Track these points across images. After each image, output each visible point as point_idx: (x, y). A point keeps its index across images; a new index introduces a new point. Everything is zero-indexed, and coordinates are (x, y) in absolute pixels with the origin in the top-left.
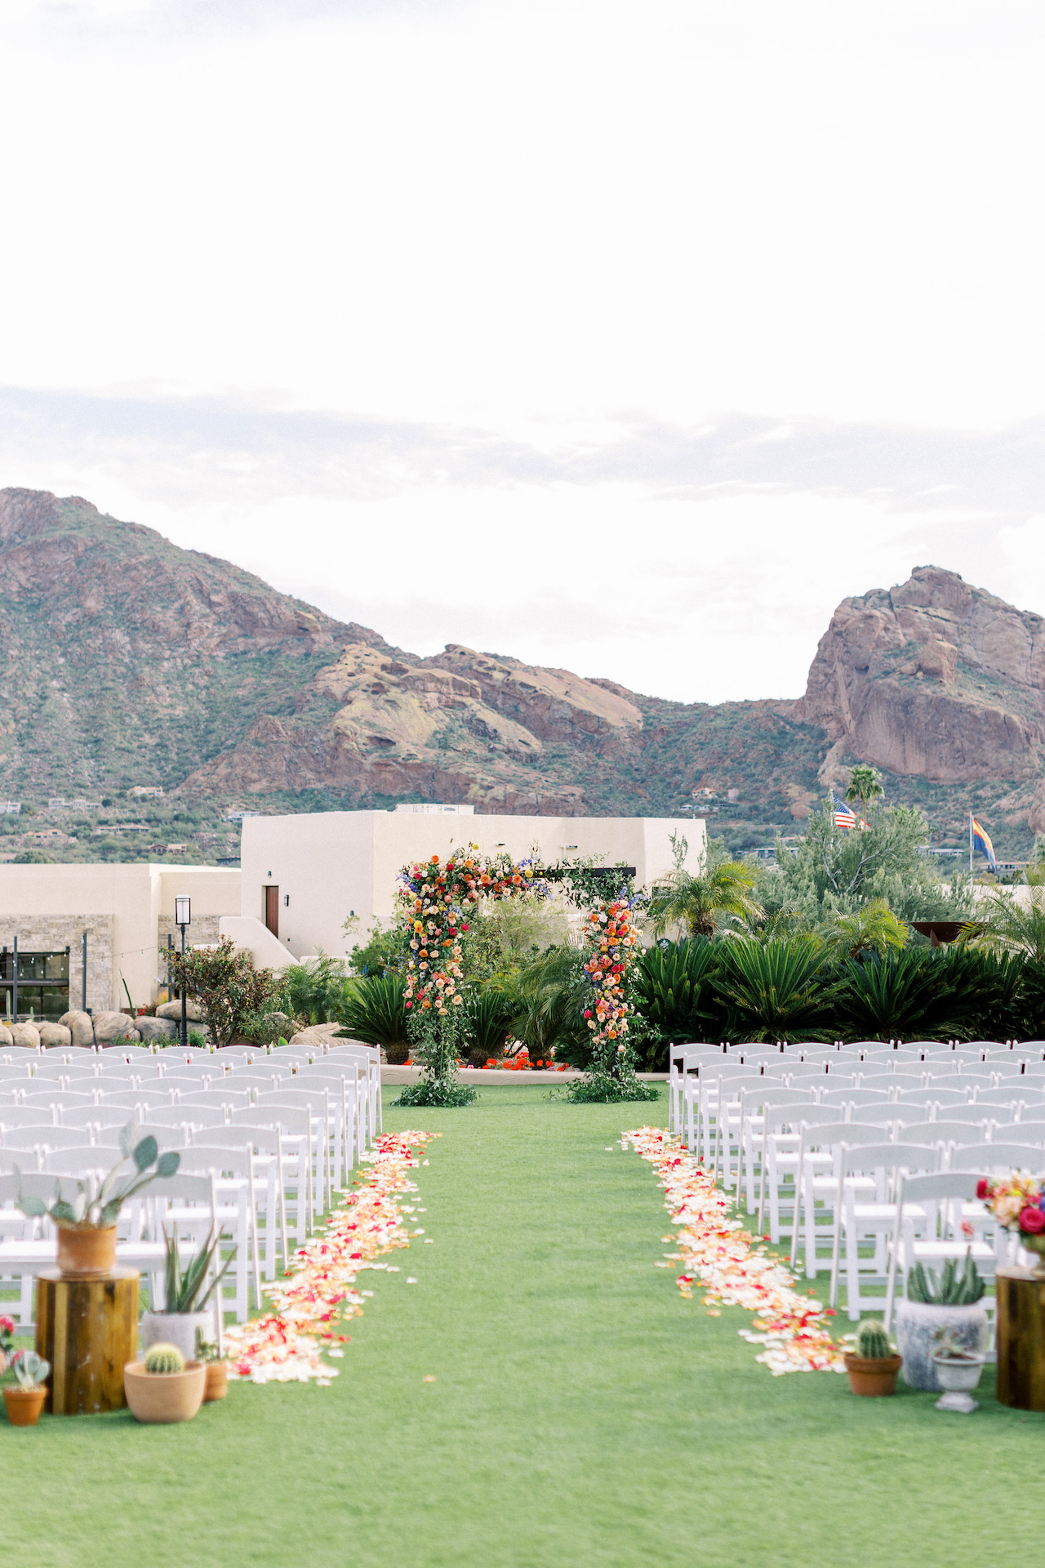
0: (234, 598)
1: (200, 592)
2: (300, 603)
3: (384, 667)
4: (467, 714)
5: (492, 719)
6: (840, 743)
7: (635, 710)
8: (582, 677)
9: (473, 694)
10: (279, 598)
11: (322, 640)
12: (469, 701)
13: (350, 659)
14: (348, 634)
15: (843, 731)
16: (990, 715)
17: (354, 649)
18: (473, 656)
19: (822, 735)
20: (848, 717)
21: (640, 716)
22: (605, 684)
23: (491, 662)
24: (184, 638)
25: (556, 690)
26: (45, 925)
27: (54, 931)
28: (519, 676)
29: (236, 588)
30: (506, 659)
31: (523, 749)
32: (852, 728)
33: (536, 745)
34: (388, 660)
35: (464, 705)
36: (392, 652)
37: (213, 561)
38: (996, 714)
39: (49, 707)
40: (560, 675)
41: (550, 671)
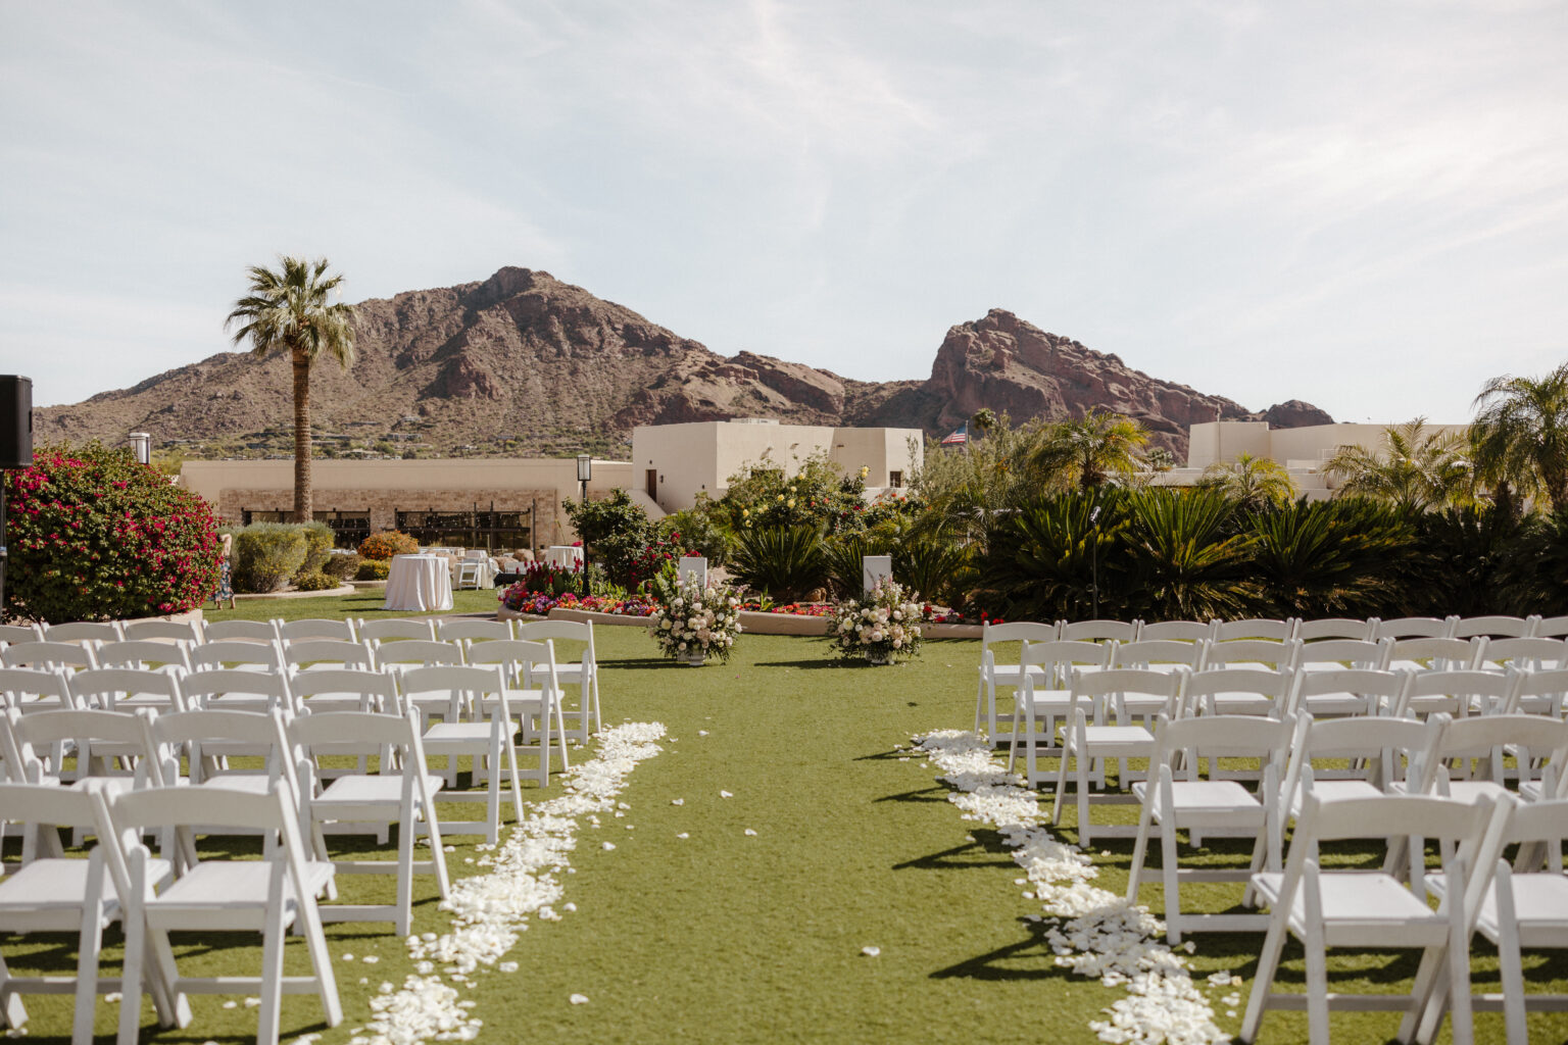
0: (627, 327)
1: (609, 322)
2: (663, 329)
3: (707, 363)
4: (751, 388)
5: (765, 390)
6: (948, 404)
7: (840, 385)
8: (812, 367)
9: (755, 378)
10: (651, 326)
11: (674, 348)
12: (752, 381)
13: (689, 358)
14: (688, 345)
15: (950, 396)
16: (1030, 389)
17: (691, 353)
18: (754, 357)
19: (940, 399)
20: (954, 390)
21: (843, 389)
22: (825, 373)
23: (764, 360)
24: (600, 349)
25: (799, 375)
26: (515, 495)
27: (520, 499)
28: (779, 368)
29: (628, 320)
30: (772, 359)
31: (781, 407)
32: (955, 395)
33: (788, 405)
34: (709, 359)
35: (749, 383)
36: (711, 355)
37: (616, 306)
38: (1032, 388)
39: (529, 384)
40: (801, 367)
41: (794, 365)
